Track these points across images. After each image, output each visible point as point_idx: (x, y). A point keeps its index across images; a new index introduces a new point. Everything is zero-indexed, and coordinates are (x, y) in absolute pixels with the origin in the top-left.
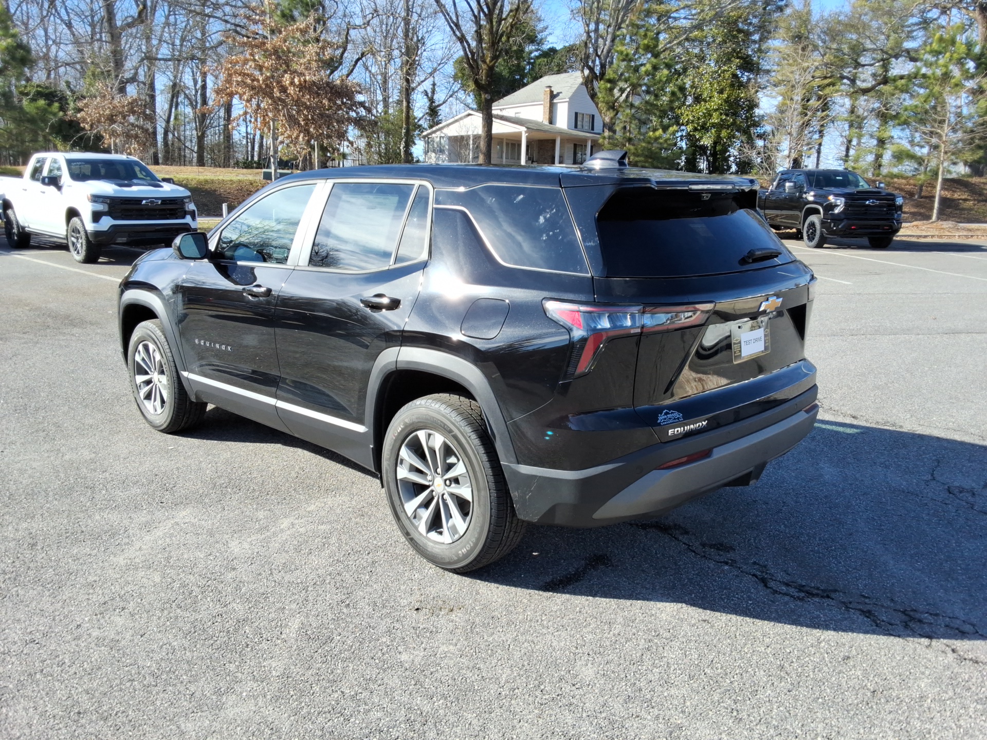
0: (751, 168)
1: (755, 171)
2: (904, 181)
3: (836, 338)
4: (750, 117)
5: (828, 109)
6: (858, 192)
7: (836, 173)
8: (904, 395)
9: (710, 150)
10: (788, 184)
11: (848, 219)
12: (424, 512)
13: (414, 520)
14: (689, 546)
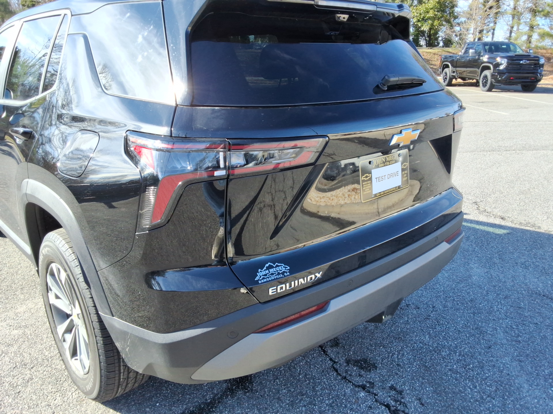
0: (452, 44)
1: (454, 46)
2: (544, 51)
3: (494, 152)
4: (452, 13)
5: (500, 8)
6: (516, 55)
7: (502, 43)
8: (542, 199)
9: (427, 34)
10: (471, 51)
11: (509, 73)
12: (69, 337)
13: (64, 343)
14: (335, 362)
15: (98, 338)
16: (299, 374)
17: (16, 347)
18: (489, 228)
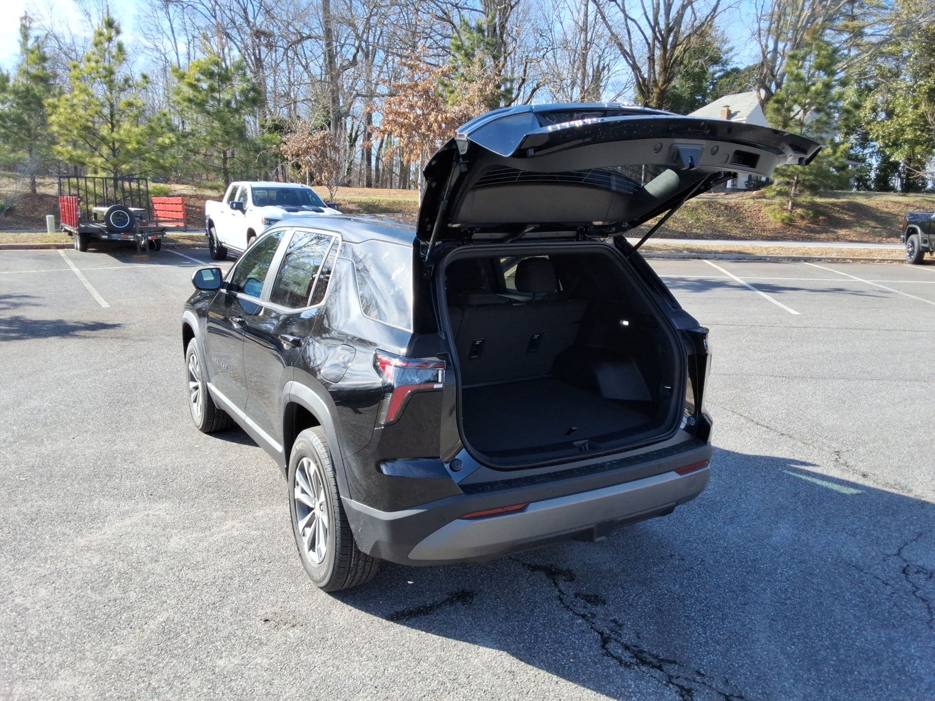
12: (309, 531)
13: (303, 538)
14: (563, 593)
15: (337, 521)
16: (522, 597)
17: (255, 545)
18: (835, 485)
